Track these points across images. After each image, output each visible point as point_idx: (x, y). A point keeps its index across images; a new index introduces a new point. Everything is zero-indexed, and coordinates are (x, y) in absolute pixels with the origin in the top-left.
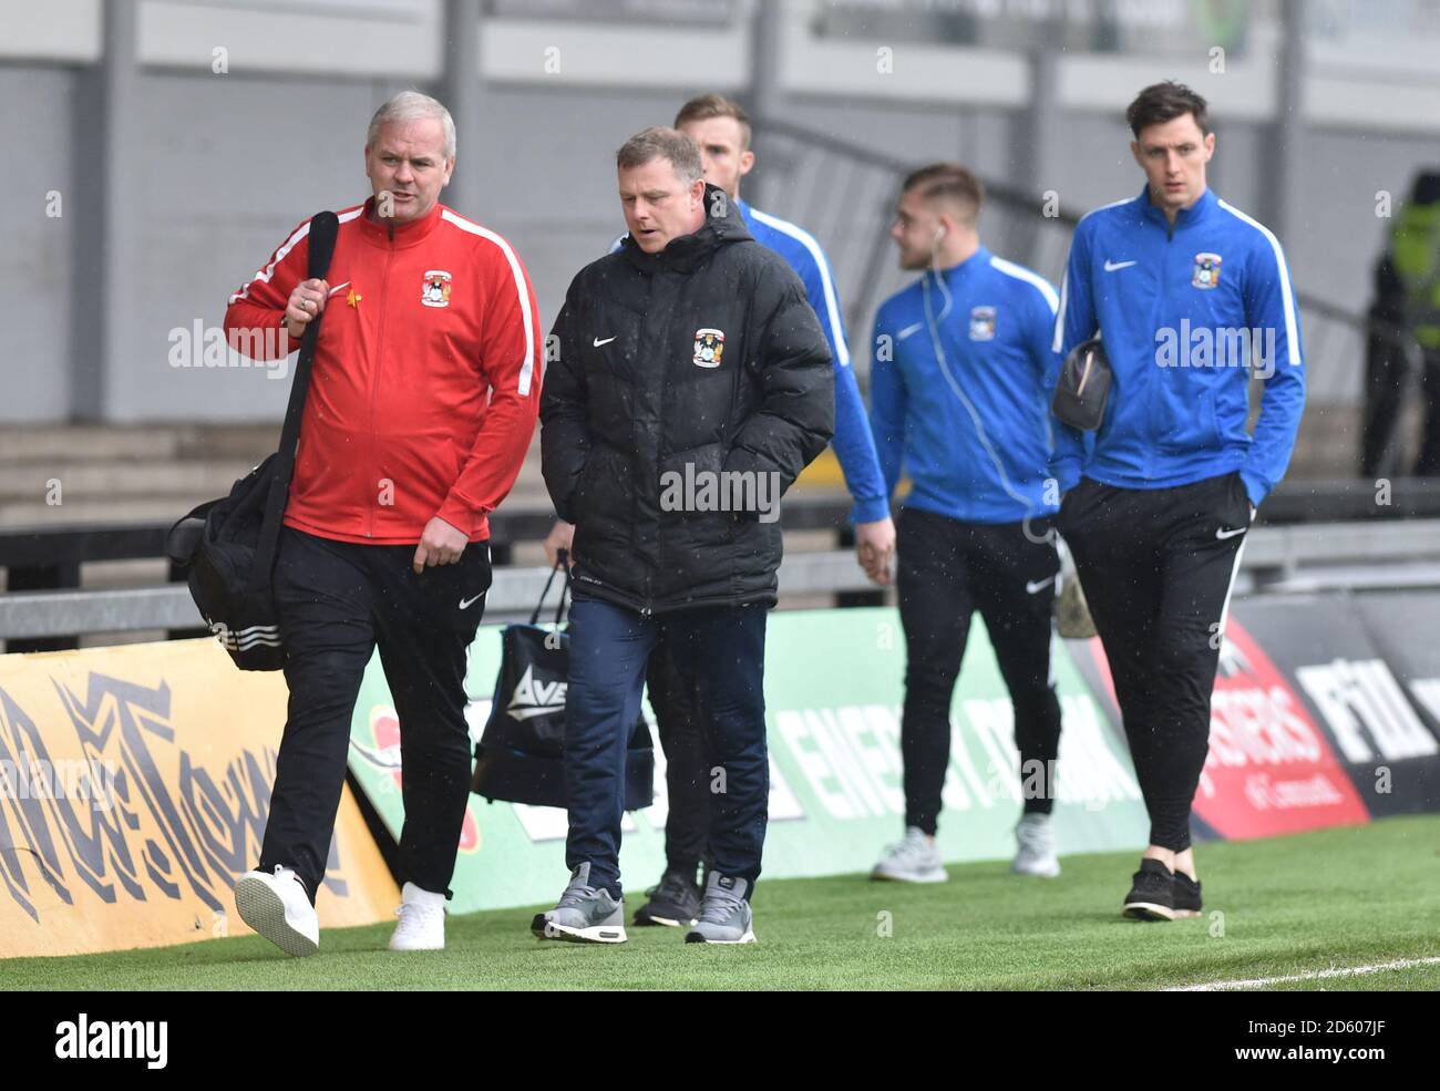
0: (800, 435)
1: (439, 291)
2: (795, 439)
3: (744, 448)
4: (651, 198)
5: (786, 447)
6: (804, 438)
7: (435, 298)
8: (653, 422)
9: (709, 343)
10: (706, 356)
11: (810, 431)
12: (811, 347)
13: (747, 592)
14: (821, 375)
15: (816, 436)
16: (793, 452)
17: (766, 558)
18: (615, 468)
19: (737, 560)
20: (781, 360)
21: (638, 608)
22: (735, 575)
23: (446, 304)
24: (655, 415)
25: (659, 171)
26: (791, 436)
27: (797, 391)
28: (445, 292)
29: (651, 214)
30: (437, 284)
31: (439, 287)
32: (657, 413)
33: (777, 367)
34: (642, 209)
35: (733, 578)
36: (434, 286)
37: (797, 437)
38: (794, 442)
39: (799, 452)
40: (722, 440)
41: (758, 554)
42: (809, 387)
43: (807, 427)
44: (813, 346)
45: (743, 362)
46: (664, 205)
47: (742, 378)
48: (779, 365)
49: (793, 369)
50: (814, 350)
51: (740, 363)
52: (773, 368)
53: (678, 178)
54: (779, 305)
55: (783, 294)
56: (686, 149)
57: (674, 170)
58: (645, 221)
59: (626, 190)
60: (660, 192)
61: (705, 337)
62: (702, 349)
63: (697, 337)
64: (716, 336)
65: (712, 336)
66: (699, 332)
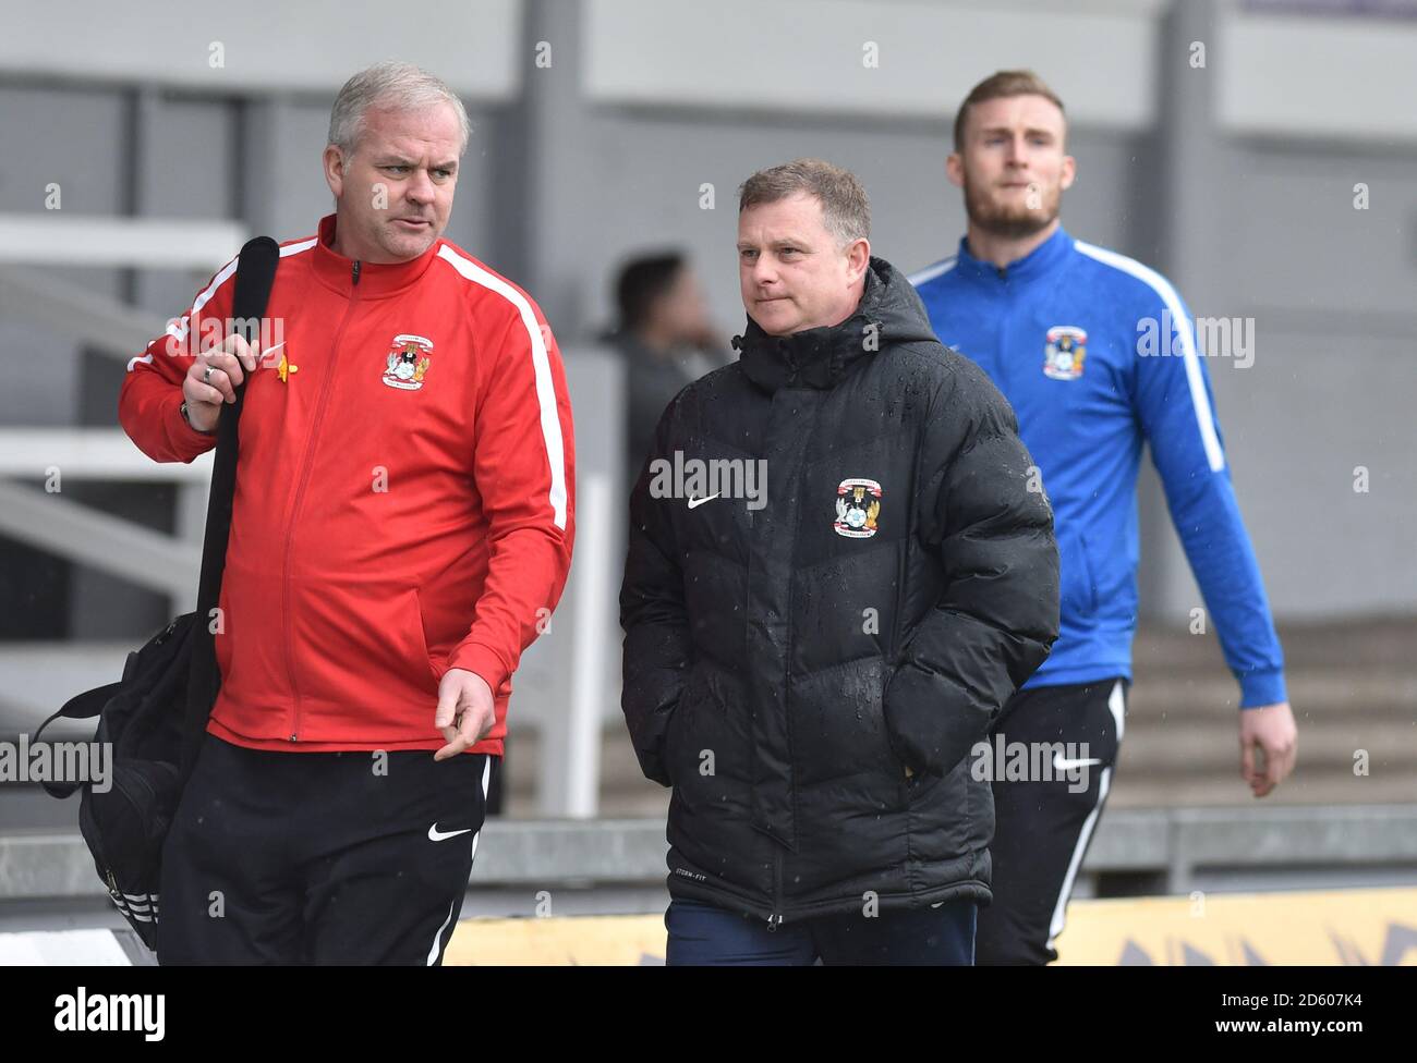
0: (1001, 640)
1: (411, 366)
2: (993, 648)
3: (915, 665)
4: (784, 251)
5: (982, 664)
6: (1007, 645)
7: (403, 375)
8: (776, 625)
9: (858, 499)
10: (855, 521)
11: (1014, 633)
12: (1013, 503)
13: (931, 887)
14: (1034, 546)
15: (1027, 641)
16: (992, 669)
17: (961, 833)
18: (721, 697)
19: (912, 836)
20: (969, 524)
21: (762, 914)
22: (911, 858)
23: (419, 385)
24: (778, 614)
25: (800, 215)
26: (987, 644)
27: (994, 572)
28: (419, 368)
29: (781, 276)
30: (410, 355)
31: (411, 360)
32: (782, 610)
33: (963, 536)
34: (767, 267)
35: (908, 866)
36: (405, 358)
37: (994, 641)
38: (990, 652)
39: (1001, 667)
40: (885, 653)
41: (946, 826)
42: (1011, 566)
43: (1011, 627)
44: (1018, 502)
45: (912, 530)
46: (802, 264)
47: (911, 553)
48: (966, 531)
49: (986, 538)
50: (1019, 508)
51: (908, 531)
52: (957, 537)
53: (828, 229)
54: (965, 439)
55: (971, 421)
56: (846, 189)
57: (823, 216)
58: (771, 285)
59: (746, 239)
60: (797, 243)
61: (852, 492)
62: (848, 510)
63: (840, 492)
64: (869, 490)
65: (863, 489)
66: (843, 484)
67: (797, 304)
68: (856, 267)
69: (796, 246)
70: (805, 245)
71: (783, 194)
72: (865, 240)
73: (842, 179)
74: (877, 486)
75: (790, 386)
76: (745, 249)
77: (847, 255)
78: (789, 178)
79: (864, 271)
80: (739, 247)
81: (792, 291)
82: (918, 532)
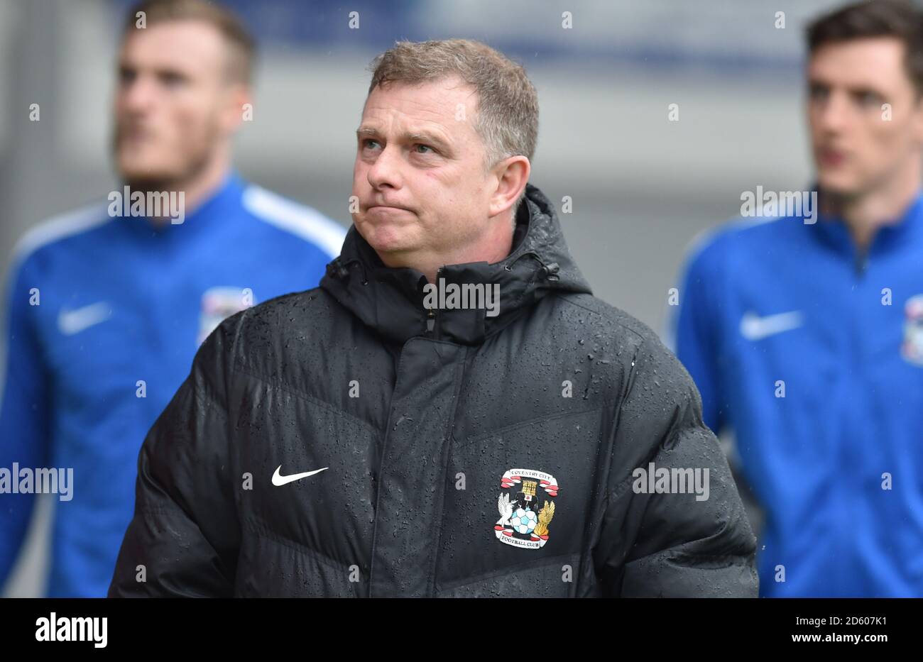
4: (418, 148)
10: (521, 525)
29: (406, 181)
34: (390, 165)
45: (593, 543)
46: (437, 171)
51: (585, 545)
52: (655, 560)
53: (480, 133)
54: (668, 432)
55: (678, 407)
57: (478, 114)
59: (372, 123)
60: (437, 139)
61: (520, 486)
62: (514, 510)
63: (503, 485)
64: (543, 485)
65: (535, 483)
66: (508, 475)
68: (506, 192)
69: (434, 143)
70: (445, 144)
71: (431, 75)
72: (524, 158)
74: (554, 482)
75: (426, 335)
76: (366, 137)
77: (497, 174)
79: (517, 198)
80: (359, 134)
81: (417, 204)
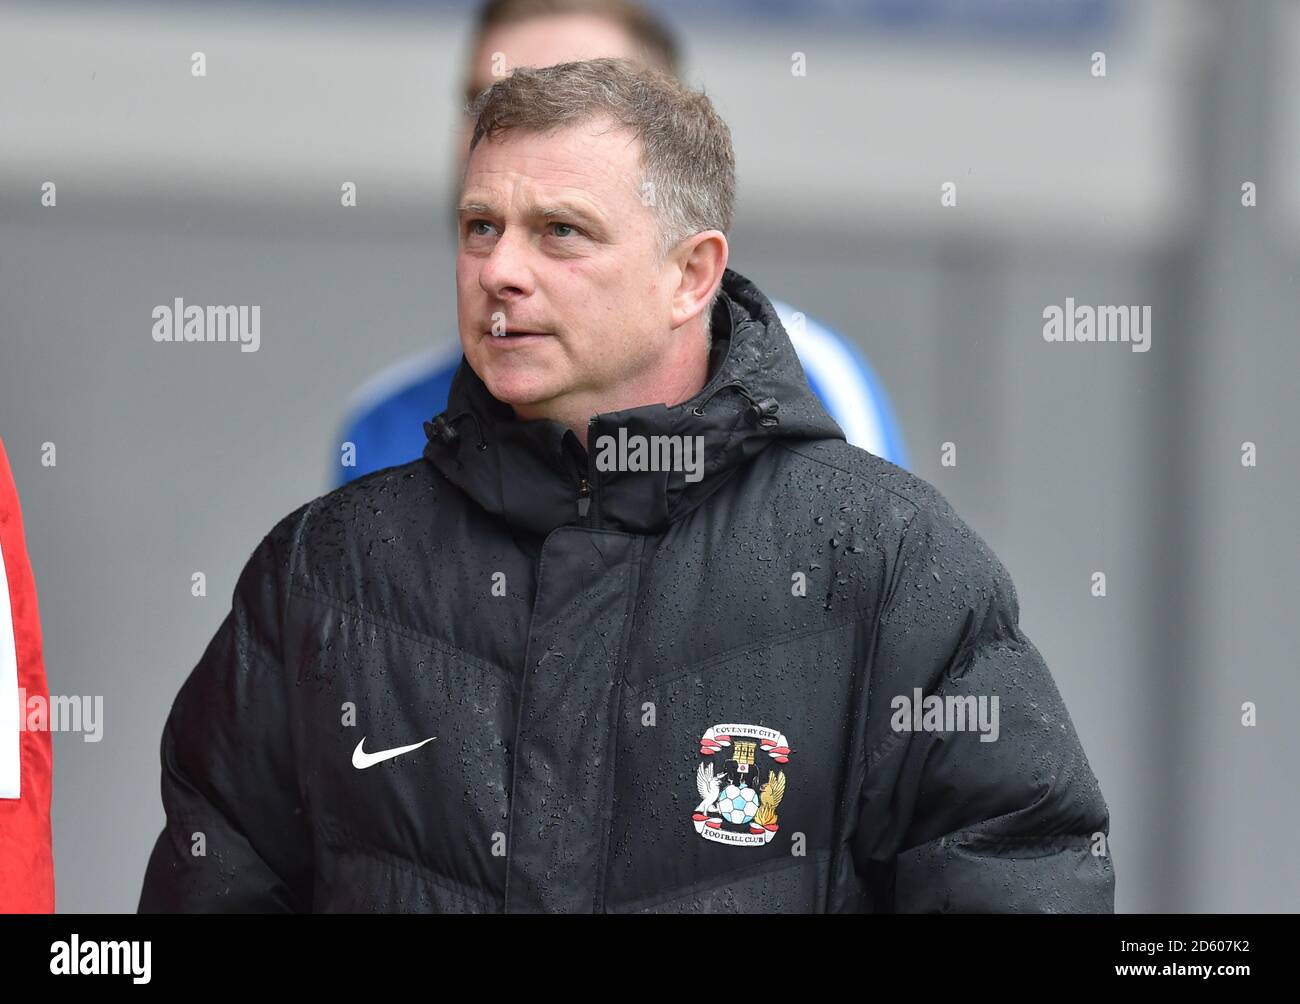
9: (743, 766)
10: (734, 811)
12: (1055, 783)
34: (514, 258)
44: (1064, 780)
45: (847, 831)
46: (585, 264)
47: (841, 880)
48: (957, 836)
49: (997, 855)
50: (1064, 794)
51: (836, 835)
54: (956, 652)
55: (971, 611)
56: (694, 127)
57: (642, 173)
58: (517, 299)
59: (479, 196)
60: (582, 214)
61: (729, 751)
62: (722, 788)
63: (704, 750)
64: (765, 748)
65: (753, 745)
66: (710, 734)
67: (567, 348)
68: (695, 288)
69: (579, 221)
70: (596, 221)
72: (717, 234)
73: (689, 107)
74: (782, 741)
75: (577, 523)
76: (472, 217)
77: (679, 261)
78: (582, 86)
79: (710, 297)
81: (557, 318)
82: (853, 840)
